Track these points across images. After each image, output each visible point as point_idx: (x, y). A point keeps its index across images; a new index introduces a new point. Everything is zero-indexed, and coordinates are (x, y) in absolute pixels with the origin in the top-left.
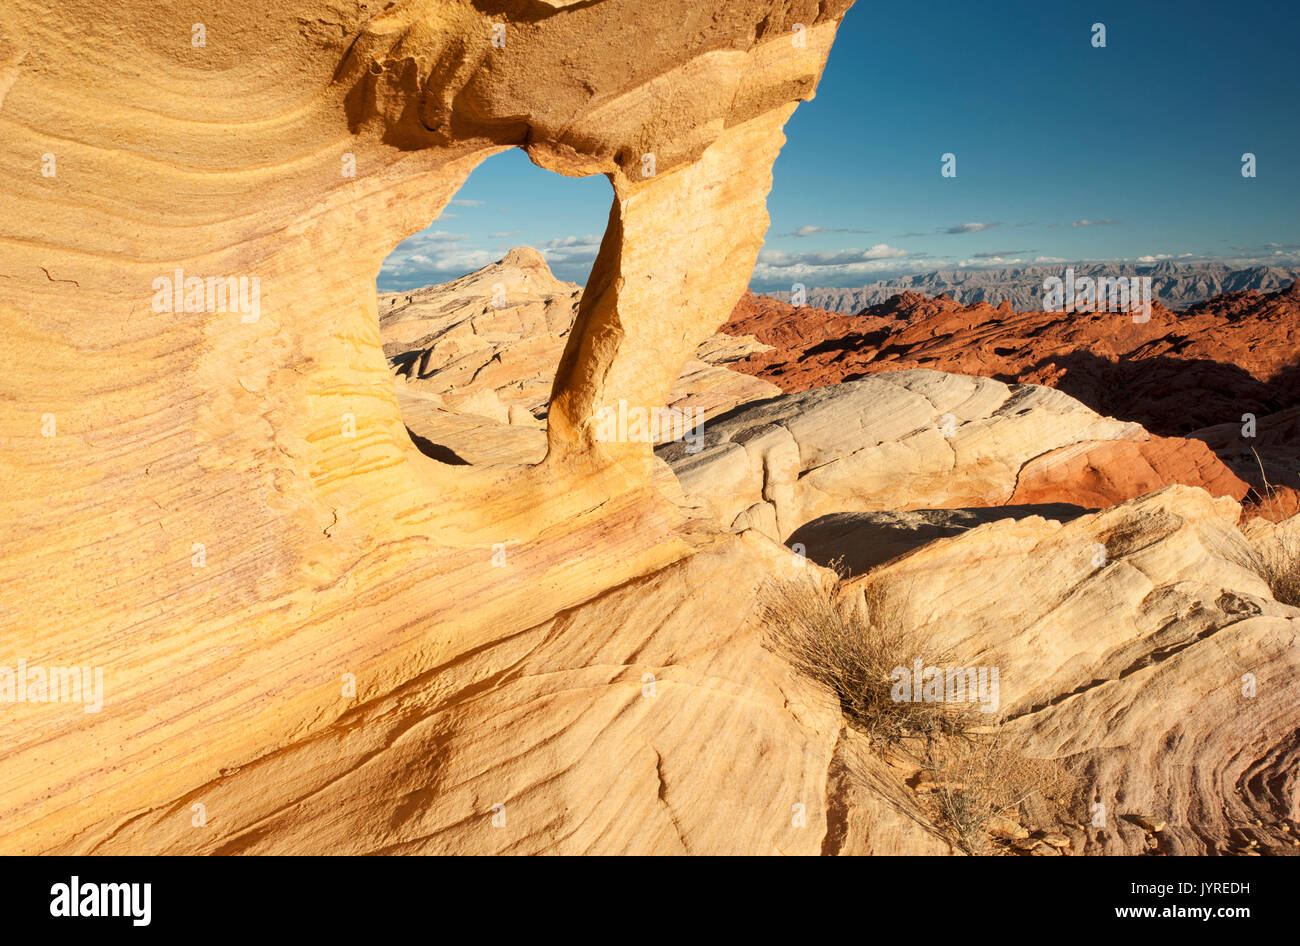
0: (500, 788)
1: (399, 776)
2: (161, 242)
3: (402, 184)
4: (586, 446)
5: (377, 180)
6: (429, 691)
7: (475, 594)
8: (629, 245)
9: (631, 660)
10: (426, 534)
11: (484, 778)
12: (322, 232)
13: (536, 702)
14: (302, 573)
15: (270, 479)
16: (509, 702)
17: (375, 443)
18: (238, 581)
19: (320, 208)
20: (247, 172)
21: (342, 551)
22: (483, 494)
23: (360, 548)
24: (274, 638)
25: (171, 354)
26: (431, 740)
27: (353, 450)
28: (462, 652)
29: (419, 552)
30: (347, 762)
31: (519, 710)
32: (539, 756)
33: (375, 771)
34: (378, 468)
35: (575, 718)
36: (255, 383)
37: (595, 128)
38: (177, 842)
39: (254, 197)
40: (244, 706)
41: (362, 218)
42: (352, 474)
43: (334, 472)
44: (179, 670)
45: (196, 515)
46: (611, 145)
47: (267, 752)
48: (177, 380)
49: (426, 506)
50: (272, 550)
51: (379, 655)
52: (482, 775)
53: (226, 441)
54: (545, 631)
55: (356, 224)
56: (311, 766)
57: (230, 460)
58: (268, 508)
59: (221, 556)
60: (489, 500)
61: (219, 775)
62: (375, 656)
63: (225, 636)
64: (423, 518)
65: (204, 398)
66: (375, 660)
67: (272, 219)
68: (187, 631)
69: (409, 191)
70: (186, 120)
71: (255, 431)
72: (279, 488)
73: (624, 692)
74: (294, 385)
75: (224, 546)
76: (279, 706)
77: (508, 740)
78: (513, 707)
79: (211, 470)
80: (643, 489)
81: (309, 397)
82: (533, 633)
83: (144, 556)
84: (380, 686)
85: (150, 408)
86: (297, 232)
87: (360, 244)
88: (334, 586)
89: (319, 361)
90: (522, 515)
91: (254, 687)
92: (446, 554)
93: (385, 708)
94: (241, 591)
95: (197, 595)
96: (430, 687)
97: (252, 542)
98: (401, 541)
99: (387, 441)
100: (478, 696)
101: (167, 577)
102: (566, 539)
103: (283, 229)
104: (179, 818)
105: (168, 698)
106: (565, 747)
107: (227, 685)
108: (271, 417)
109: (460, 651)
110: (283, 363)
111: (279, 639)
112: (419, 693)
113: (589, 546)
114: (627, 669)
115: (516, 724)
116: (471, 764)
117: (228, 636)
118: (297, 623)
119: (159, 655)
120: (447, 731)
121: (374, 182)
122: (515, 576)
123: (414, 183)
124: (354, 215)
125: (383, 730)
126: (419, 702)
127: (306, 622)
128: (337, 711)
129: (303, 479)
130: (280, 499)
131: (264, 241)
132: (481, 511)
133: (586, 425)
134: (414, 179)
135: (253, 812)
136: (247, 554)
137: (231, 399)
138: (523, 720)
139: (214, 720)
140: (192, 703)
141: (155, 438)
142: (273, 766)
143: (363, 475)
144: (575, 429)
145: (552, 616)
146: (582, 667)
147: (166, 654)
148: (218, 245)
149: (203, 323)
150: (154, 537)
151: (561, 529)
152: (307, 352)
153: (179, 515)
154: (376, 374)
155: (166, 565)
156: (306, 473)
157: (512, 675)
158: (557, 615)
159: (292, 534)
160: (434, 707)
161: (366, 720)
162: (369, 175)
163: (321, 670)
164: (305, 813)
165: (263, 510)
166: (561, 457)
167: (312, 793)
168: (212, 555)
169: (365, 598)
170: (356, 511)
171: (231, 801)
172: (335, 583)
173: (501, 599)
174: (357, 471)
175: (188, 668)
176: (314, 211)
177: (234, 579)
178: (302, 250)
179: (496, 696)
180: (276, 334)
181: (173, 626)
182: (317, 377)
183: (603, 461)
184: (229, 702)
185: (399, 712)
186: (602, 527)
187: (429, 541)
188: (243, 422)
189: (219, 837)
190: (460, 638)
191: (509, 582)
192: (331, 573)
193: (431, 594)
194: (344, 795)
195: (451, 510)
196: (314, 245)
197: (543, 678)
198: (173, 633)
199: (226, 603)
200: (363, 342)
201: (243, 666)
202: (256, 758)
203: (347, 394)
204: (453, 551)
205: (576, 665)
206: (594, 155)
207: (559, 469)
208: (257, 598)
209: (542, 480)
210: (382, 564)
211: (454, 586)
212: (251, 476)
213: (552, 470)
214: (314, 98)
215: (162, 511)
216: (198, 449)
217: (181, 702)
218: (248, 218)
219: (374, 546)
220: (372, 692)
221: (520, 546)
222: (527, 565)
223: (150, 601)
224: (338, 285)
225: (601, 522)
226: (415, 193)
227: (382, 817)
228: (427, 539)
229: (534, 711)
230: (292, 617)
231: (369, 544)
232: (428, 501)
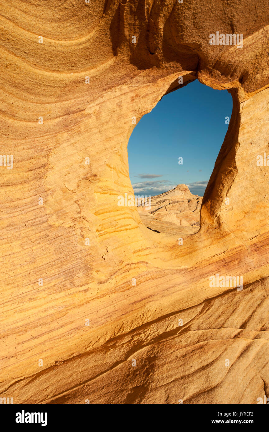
0: (180, 393)
1: (130, 376)
2: (25, 110)
3: (138, 89)
4: (217, 225)
5: (127, 86)
6: (146, 333)
7: (167, 289)
8: (243, 126)
9: (243, 326)
10: (147, 261)
11: (172, 385)
12: (101, 112)
13: (197, 345)
14: (92, 275)
15: (79, 231)
16: (183, 343)
17: (125, 218)
18: (66, 277)
19: (100, 100)
20: (64, 74)
21: (110, 266)
22: (171, 246)
23: (118, 265)
24: (81, 303)
25: (35, 170)
26: (146, 359)
27: (115, 220)
28: (161, 316)
29: (143, 269)
30: (108, 365)
31: (189, 348)
32: (200, 376)
33: (119, 372)
34: (126, 230)
35: (218, 355)
36: (72, 186)
37: (232, 58)
38: (31, 397)
39: (69, 90)
40: (67, 333)
41: (119, 106)
42: (115, 232)
43: (106, 230)
44: (41, 315)
45: (47, 246)
46: (239, 69)
47: (75, 355)
48: (38, 183)
49: (147, 248)
50: (80, 264)
51: (125, 314)
52: (171, 383)
53: (60, 213)
54: (200, 309)
55: (117, 109)
56: (91, 365)
57: (61, 222)
58: (78, 245)
59: (58, 266)
60: (174, 248)
61: (55, 364)
62: (123, 314)
63: (61, 301)
64: (145, 254)
65: (50, 192)
66: (123, 316)
67: (78, 104)
68: (45, 298)
69: (141, 93)
70: (28, 31)
71: (71, 208)
72: (83, 236)
73: (242, 343)
74: (89, 187)
75: (59, 261)
76: (82, 334)
77: (184, 364)
78: (186, 346)
79: (54, 226)
80: (243, 246)
81: (95, 194)
82: (194, 309)
83: (25, 263)
84: (125, 329)
85: (26, 195)
86: (90, 112)
87: (119, 119)
88: (106, 282)
89: (100, 176)
90: (189, 255)
91: (72, 324)
92: (155, 271)
93: (126, 340)
94: (67, 282)
95: (49, 282)
96: (146, 331)
97: (72, 260)
98: (136, 264)
99: (130, 218)
100: (169, 338)
101: (35, 273)
102: (208, 267)
103: (83, 110)
104: (34, 384)
105: (36, 327)
106: (214, 373)
107: (61, 323)
108: (79, 203)
109: (160, 315)
110: (84, 177)
111: (83, 304)
112: (141, 334)
113: (218, 271)
114: (242, 331)
115: (187, 356)
116: (165, 375)
117: (62, 301)
118: (91, 297)
119: (33, 308)
120: (153, 356)
121: (125, 87)
122: (185, 282)
123: (144, 89)
124: (115, 105)
125: (124, 351)
126: (141, 339)
127: (94, 297)
128: (106, 339)
129: (93, 232)
130: (83, 241)
131: (75, 115)
132: (170, 253)
133: (218, 216)
134: (144, 87)
135: (65, 386)
136: (69, 265)
137: (61, 193)
138: (191, 354)
139: (55, 338)
140: (46, 330)
141: (29, 210)
142: (76, 363)
143: (119, 232)
144: (212, 218)
145: (202, 301)
146: (219, 328)
147: (36, 308)
148: (53, 116)
149: (48, 156)
150: (29, 255)
151: (206, 262)
152: (94, 172)
153: (40, 245)
154: (126, 189)
155: (35, 268)
156: (94, 230)
157: (185, 329)
158: (204, 301)
159: (89, 258)
160: (148, 342)
161: (117, 345)
162: (123, 84)
163: (100, 319)
164: (86, 390)
165: (76, 246)
166: (206, 230)
167: (90, 379)
168: (55, 265)
169: (120, 288)
170: (116, 248)
171: (56, 379)
172: (107, 281)
173: (179, 292)
174: (117, 230)
175: (45, 315)
176: (97, 102)
177: (64, 276)
178: (92, 121)
179: (178, 340)
180: (81, 163)
181: (39, 295)
182: (99, 184)
183: (226, 232)
184: (61, 331)
185: (132, 343)
186: (224, 262)
187: (148, 264)
188: (66, 204)
189: (49, 397)
190: (161, 309)
191: (182, 285)
192: (106, 276)
193: (148, 288)
194: (105, 382)
195: (158, 251)
196: (98, 118)
197: (200, 332)
198: (38, 298)
199: (61, 287)
200: (121, 172)
201: (68, 315)
202: (70, 358)
203: (113, 194)
204: (158, 270)
205: (216, 326)
206: (229, 77)
207: (205, 235)
208: (74, 285)
209: (197, 240)
210: (127, 273)
211: (158, 285)
212: (71, 230)
213: (202, 236)
214: (94, 28)
215: (33, 243)
216: (48, 216)
217: (42, 329)
218: (67, 102)
219: (124, 265)
220: (121, 332)
221: (187, 269)
222: (191, 278)
223: (29, 284)
224: (108, 139)
225: (223, 260)
226: (144, 94)
227: (121, 399)
228: (147, 263)
229: (197, 350)
230: (89, 295)
231: (122, 264)
232: (148, 247)
